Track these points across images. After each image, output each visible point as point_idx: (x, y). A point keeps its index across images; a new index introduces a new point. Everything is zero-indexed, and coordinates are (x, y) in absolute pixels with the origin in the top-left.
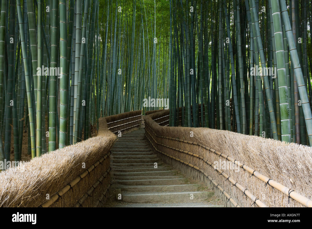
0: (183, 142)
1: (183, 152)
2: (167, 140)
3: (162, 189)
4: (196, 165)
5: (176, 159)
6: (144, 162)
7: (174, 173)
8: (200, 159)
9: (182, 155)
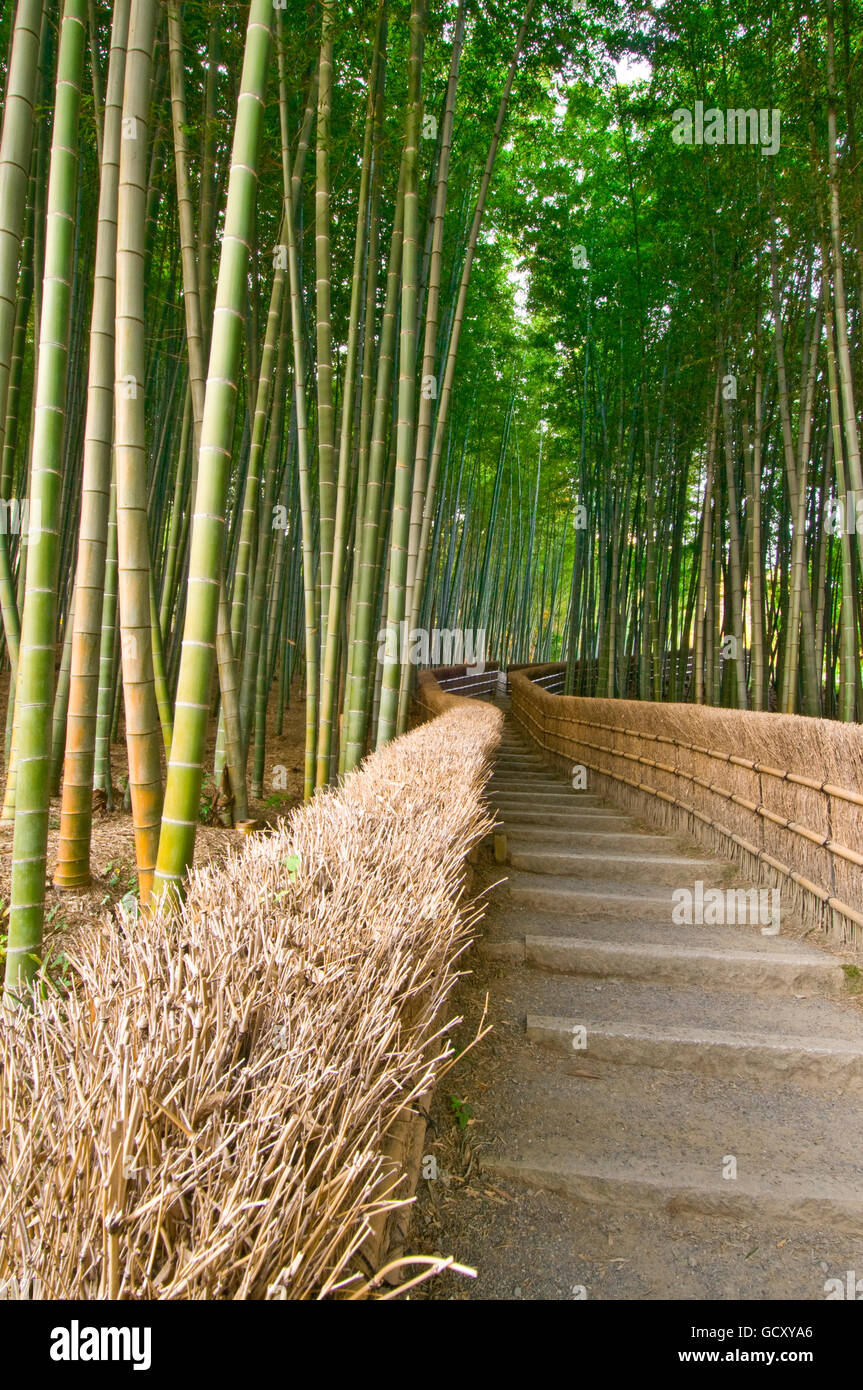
0: (624, 733)
1: (623, 756)
2: (576, 726)
3: (590, 840)
4: (663, 790)
5: (601, 770)
6: (516, 769)
7: (596, 802)
8: (678, 776)
9: (619, 762)
